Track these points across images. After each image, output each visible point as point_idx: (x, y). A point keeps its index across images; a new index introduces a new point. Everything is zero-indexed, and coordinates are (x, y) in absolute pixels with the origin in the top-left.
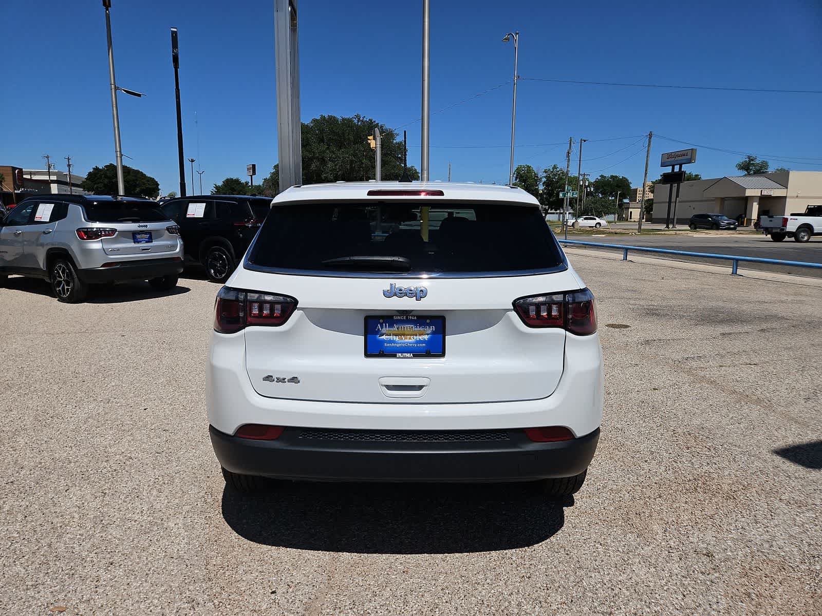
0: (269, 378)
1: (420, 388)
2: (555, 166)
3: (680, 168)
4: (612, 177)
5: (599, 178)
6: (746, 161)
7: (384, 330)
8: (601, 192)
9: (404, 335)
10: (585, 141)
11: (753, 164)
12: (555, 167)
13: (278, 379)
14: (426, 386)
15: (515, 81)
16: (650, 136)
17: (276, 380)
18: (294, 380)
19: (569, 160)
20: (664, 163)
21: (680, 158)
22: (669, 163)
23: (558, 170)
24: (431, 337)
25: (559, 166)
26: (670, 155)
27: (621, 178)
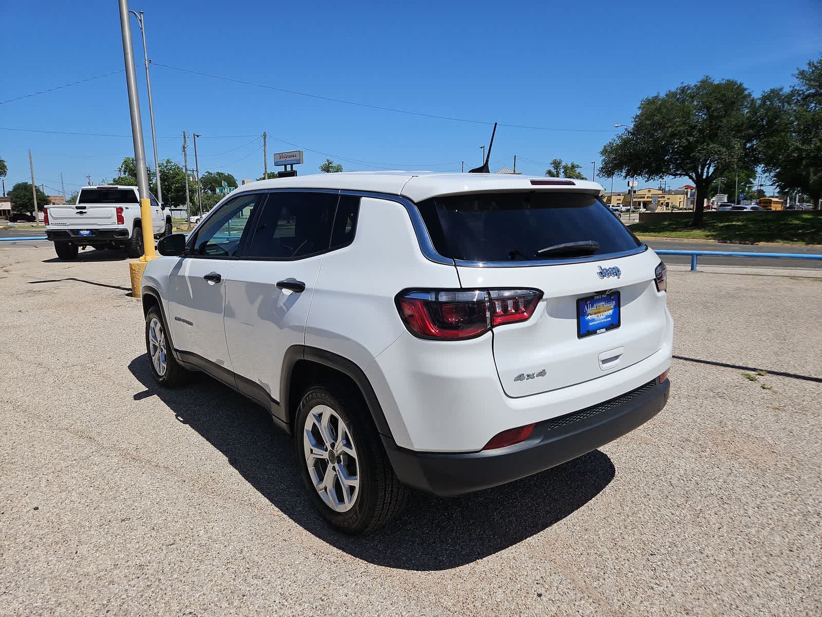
0: (520, 378)
1: (616, 357)
2: (168, 160)
3: (292, 168)
4: (218, 174)
5: (206, 174)
6: (325, 164)
7: (589, 311)
8: (210, 188)
9: (599, 312)
10: (198, 136)
11: (331, 166)
12: (168, 162)
13: (528, 376)
14: (621, 355)
15: (147, 65)
16: (265, 136)
17: (526, 377)
18: (542, 373)
19: (185, 155)
20: (277, 162)
21: (291, 158)
22: (281, 163)
23: (172, 164)
24: (614, 311)
25: (174, 161)
26: (281, 155)
27: (227, 175)
